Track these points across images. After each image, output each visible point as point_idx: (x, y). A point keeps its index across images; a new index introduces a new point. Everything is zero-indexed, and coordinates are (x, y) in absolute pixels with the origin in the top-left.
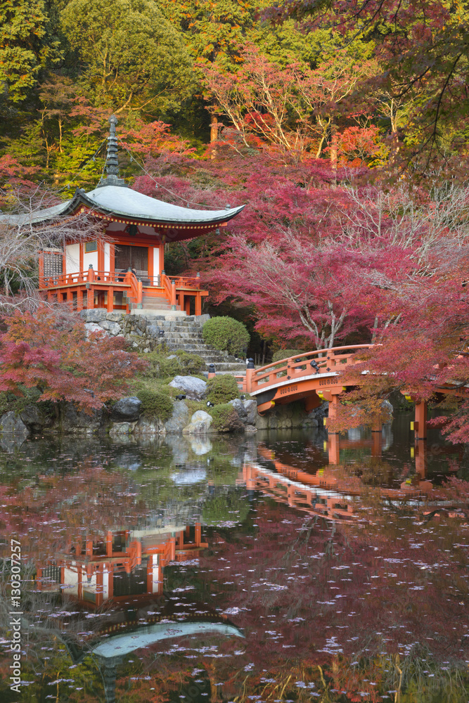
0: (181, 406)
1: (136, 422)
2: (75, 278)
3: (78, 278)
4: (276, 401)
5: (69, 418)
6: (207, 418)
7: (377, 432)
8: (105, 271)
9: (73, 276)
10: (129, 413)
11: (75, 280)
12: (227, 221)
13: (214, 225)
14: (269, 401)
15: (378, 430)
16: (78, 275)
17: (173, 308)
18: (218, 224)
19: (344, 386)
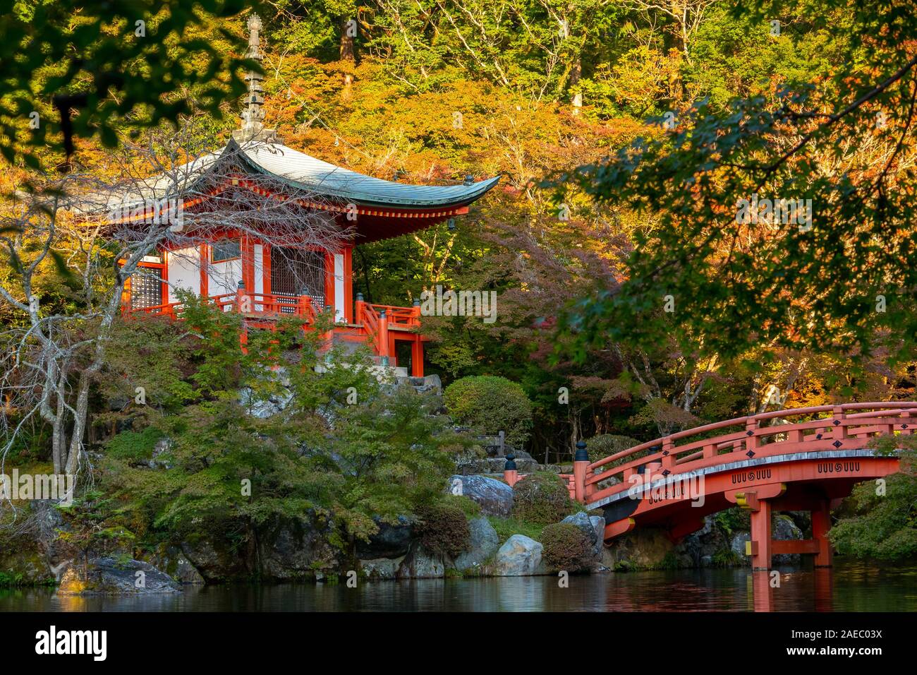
0: (484, 526)
1: (402, 559)
2: (227, 303)
3: (231, 303)
4: (636, 518)
5: (280, 552)
6: (536, 547)
7: (826, 567)
8: (256, 292)
9: (223, 300)
10: (395, 540)
11: (227, 308)
12: (466, 205)
13: (448, 212)
14: (626, 518)
15: (827, 564)
16: (232, 298)
17: (384, 361)
18: (454, 211)
19: (783, 483)
